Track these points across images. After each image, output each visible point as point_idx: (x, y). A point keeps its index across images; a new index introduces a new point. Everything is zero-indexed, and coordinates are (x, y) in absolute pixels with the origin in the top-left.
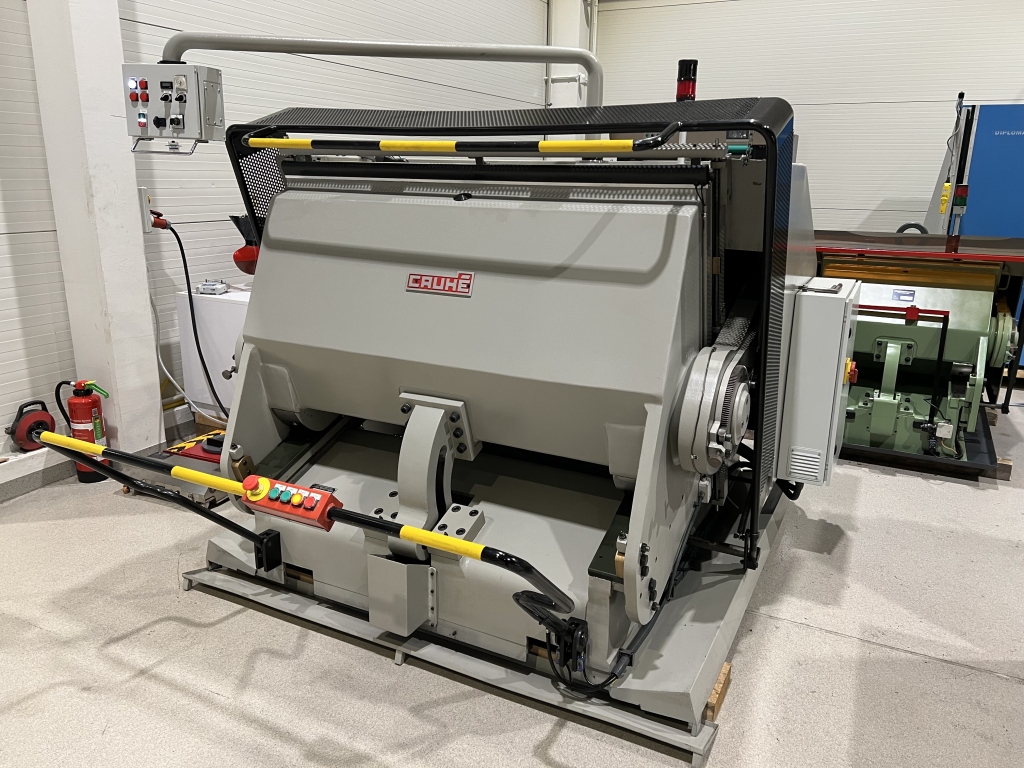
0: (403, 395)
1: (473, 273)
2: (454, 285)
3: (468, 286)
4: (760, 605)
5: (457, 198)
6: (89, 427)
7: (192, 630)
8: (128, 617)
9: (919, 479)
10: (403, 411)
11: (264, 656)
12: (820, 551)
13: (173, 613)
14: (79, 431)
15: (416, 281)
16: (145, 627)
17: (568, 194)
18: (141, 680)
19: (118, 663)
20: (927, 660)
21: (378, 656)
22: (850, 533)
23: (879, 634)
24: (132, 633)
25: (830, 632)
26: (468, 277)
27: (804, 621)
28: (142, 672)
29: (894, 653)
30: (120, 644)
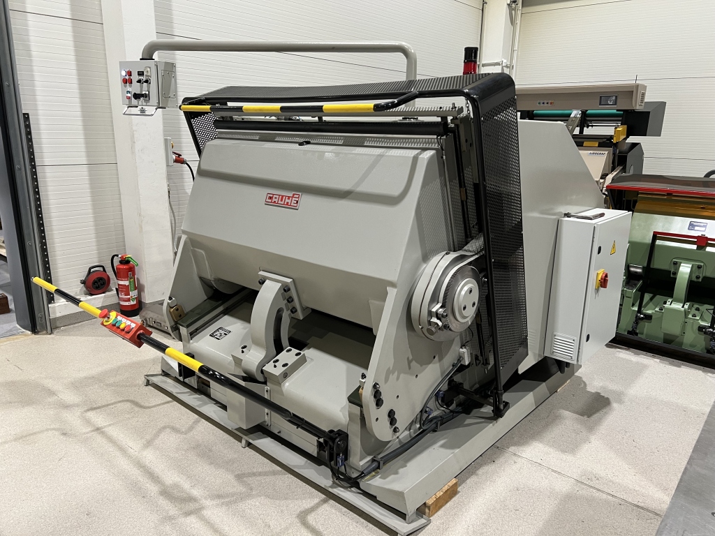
0: (262, 273)
1: (300, 194)
2: (289, 201)
3: (297, 202)
4: (512, 445)
5: (301, 144)
6: (127, 283)
7: (137, 409)
8: (107, 396)
9: (701, 372)
10: (260, 282)
11: (168, 430)
12: (582, 414)
13: (130, 398)
14: (121, 285)
15: (270, 198)
16: (112, 404)
17: (364, 143)
18: (95, 434)
19: (88, 422)
20: (623, 503)
21: (235, 440)
22: (615, 405)
23: (594, 479)
24: (104, 406)
25: (555, 472)
26: (297, 196)
27: (539, 461)
28: (98, 429)
29: (597, 494)
30: (95, 411)
